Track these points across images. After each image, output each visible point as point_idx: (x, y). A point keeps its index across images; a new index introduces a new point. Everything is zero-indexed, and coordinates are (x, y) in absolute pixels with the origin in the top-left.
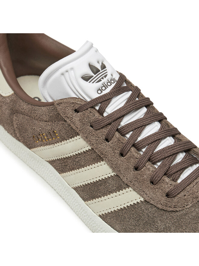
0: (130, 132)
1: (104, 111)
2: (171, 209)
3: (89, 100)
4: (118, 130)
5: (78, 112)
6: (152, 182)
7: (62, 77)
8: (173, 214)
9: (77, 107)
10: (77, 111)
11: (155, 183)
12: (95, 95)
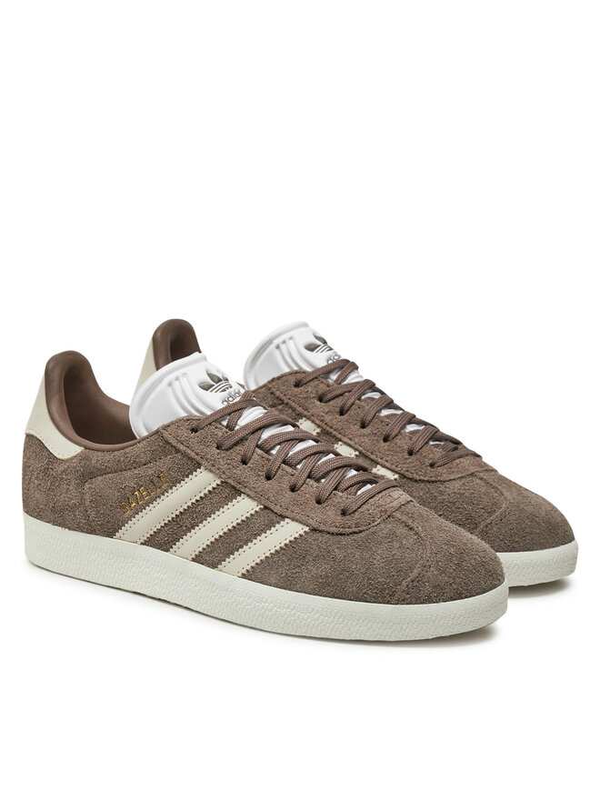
0: (275, 446)
1: (236, 424)
2: (351, 530)
3: (209, 413)
4: (257, 446)
5: (196, 432)
6: (319, 502)
7: (170, 389)
8: (355, 537)
9: (194, 424)
10: (194, 430)
11: (322, 500)
12: (220, 406)
